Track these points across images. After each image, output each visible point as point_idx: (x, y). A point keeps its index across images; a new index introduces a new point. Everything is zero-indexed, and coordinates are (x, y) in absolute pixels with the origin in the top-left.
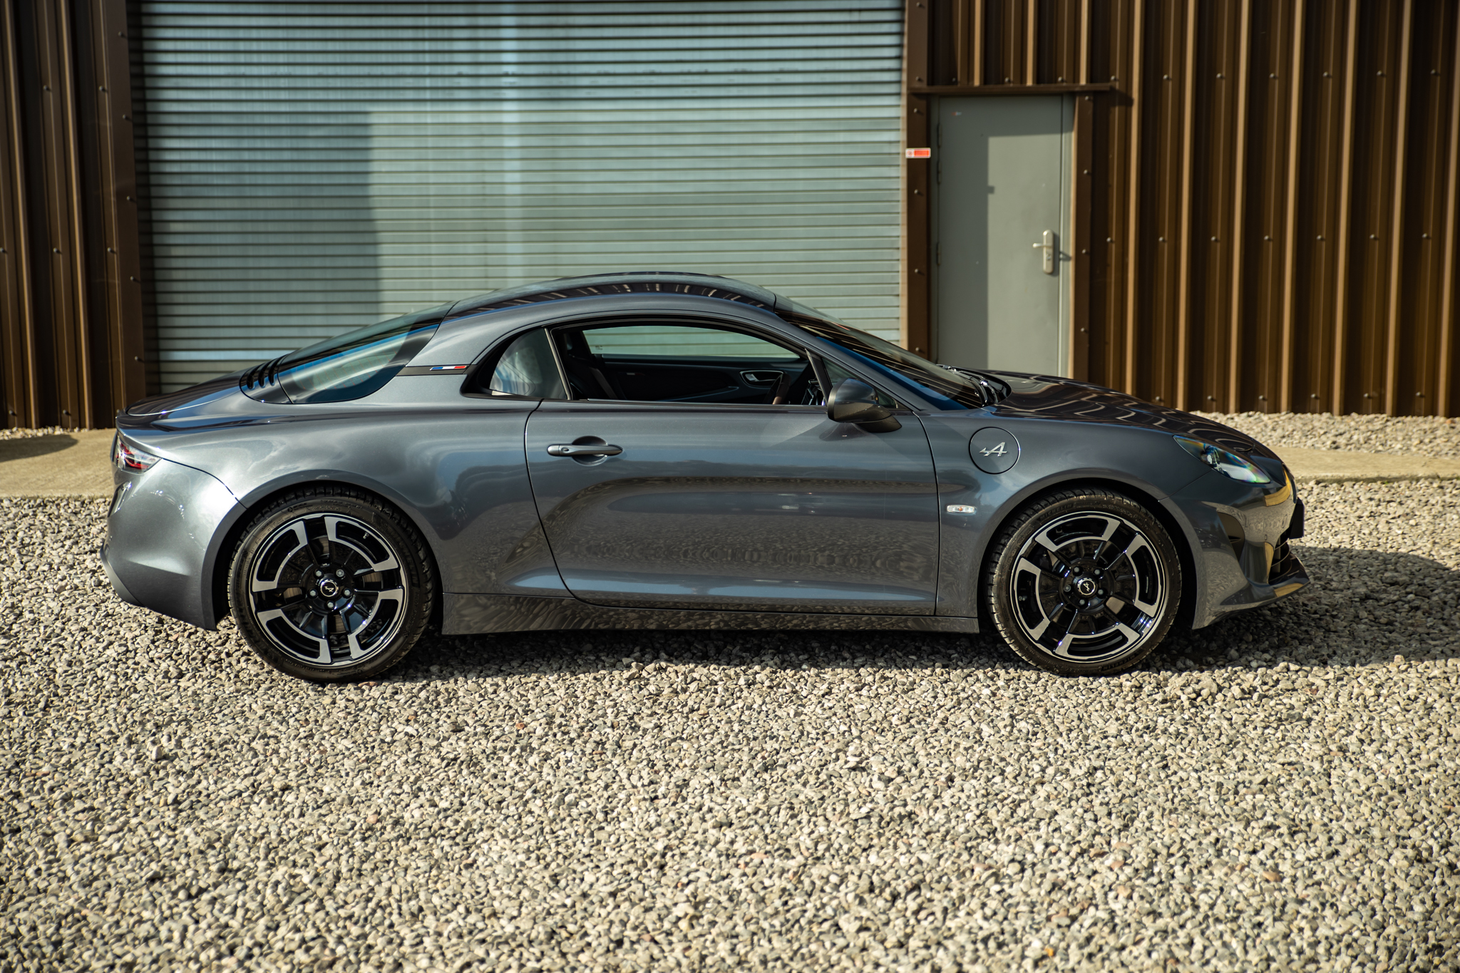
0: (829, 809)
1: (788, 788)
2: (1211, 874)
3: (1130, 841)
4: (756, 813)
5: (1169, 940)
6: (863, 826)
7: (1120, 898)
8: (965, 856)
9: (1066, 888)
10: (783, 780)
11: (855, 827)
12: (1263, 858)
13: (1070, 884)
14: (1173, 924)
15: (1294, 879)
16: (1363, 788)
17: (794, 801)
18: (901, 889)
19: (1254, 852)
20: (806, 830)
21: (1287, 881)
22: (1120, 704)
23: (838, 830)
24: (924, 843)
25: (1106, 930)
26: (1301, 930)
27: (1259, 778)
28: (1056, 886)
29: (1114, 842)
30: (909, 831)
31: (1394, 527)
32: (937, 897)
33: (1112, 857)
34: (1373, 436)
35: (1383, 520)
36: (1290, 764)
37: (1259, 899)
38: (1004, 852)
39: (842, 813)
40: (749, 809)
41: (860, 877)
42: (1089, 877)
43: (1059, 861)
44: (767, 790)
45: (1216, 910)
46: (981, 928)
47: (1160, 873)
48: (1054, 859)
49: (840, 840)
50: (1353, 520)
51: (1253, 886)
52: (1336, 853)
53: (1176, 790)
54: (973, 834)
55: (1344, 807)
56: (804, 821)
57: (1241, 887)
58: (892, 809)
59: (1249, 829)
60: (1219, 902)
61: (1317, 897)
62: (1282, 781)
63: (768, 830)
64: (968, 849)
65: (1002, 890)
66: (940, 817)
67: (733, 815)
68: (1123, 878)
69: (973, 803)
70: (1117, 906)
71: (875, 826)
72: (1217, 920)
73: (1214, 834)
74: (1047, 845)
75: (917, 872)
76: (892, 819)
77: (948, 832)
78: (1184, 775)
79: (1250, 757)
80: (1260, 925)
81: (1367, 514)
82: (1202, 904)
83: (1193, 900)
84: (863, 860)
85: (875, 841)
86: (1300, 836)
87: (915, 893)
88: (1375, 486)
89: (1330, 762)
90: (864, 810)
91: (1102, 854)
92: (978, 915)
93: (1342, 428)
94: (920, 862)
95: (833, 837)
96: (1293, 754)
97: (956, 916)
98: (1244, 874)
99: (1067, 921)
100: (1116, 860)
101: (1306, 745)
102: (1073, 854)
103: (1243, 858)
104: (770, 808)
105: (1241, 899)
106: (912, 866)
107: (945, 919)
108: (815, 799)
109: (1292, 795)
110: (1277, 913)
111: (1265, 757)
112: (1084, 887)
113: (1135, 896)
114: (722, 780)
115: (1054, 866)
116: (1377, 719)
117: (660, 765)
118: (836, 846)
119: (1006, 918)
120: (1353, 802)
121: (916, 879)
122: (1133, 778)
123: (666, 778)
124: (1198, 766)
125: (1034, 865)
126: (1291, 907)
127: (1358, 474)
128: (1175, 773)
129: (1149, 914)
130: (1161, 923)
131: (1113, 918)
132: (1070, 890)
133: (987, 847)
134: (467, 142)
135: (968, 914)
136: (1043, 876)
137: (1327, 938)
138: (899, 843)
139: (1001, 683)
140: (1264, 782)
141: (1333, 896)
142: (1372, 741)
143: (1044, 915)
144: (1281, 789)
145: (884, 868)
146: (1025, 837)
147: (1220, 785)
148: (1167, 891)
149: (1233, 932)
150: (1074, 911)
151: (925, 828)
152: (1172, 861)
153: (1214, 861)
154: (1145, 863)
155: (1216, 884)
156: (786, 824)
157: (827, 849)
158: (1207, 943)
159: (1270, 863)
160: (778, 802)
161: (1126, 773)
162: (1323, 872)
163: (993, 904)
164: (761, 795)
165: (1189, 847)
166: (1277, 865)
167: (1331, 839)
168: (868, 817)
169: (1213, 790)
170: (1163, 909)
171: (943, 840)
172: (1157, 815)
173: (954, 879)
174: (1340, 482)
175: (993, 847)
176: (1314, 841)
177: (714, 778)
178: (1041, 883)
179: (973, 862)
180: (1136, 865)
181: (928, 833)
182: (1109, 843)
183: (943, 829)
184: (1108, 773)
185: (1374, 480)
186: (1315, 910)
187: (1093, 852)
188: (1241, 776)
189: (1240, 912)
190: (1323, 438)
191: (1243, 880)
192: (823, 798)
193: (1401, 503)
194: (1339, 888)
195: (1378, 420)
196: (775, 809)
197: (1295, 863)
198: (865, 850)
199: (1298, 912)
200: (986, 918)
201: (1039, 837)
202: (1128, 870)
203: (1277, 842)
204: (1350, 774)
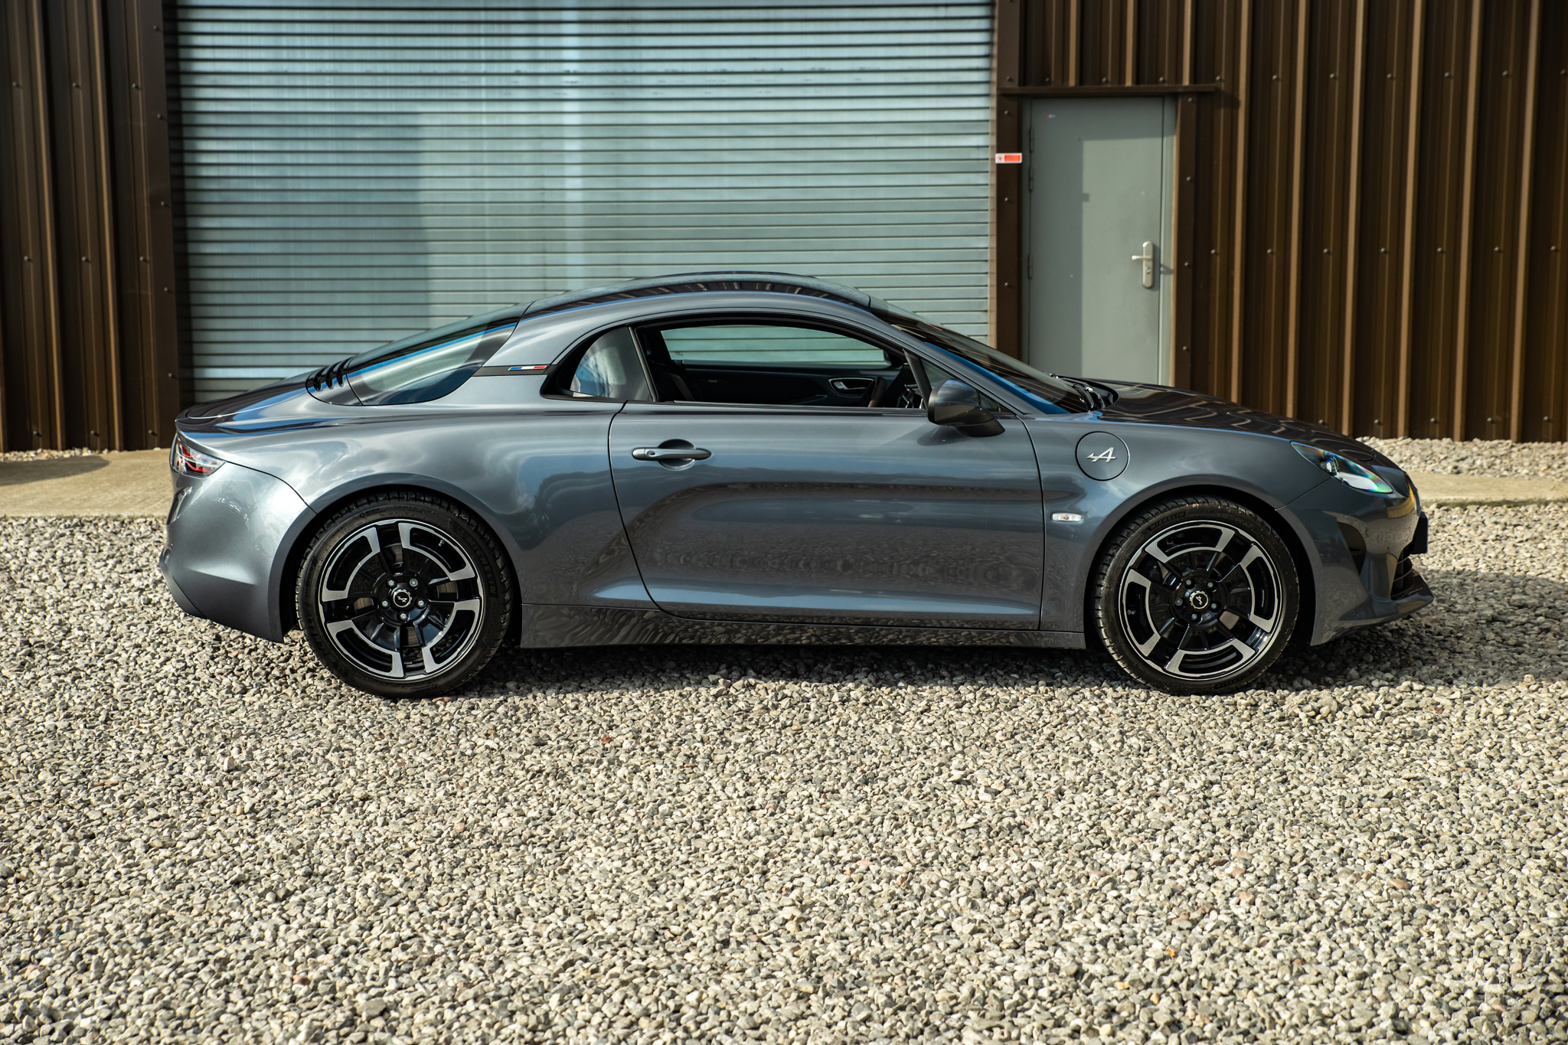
0: (935, 820)
1: (890, 800)
2: (1336, 881)
3: (1250, 851)
4: (858, 823)
5: (1295, 943)
6: (971, 835)
7: (1242, 903)
8: (1079, 864)
9: (1186, 894)
10: (884, 793)
11: (963, 837)
12: (1390, 867)
13: (1190, 890)
14: (1298, 927)
15: (1423, 887)
16: (1494, 802)
17: (898, 812)
18: (1015, 894)
19: (1380, 862)
20: (912, 840)
21: (1416, 888)
22: (1235, 721)
23: (945, 839)
24: (1036, 852)
25: (1229, 932)
26: (1431, 934)
27: (1384, 792)
28: (1173, 893)
29: (1234, 851)
30: (1020, 841)
31: (1522, 551)
32: (1052, 901)
33: (1233, 864)
34: (1498, 461)
35: (1510, 543)
36: (1415, 779)
37: (1388, 904)
38: (1121, 860)
39: (948, 823)
40: (852, 819)
41: (971, 883)
42: (1209, 884)
43: (1178, 869)
44: (869, 802)
45: (1342, 915)
46: (1099, 931)
47: (1283, 880)
48: (1172, 867)
49: (948, 848)
50: (1478, 543)
51: (1380, 893)
52: (1467, 862)
53: (1297, 804)
54: (1086, 843)
55: (1473, 820)
56: (910, 831)
57: (1367, 894)
58: (1000, 819)
59: (1375, 841)
60: (1345, 907)
61: (1447, 903)
62: (1408, 795)
63: (872, 839)
64: (1083, 858)
65: (1119, 896)
66: (1051, 827)
67: (834, 825)
68: (1244, 884)
69: (1085, 815)
70: (1239, 911)
71: (984, 836)
72: (1344, 924)
73: (1338, 844)
74: (1164, 854)
75: (1030, 879)
76: (1001, 829)
77: (1060, 842)
78: (1305, 789)
79: (1374, 772)
80: (1388, 929)
81: (1493, 537)
82: (1327, 909)
83: (1317, 905)
84: (973, 867)
85: (985, 849)
86: (1428, 847)
87: (1029, 898)
88: (1501, 510)
89: (1458, 777)
90: (972, 821)
91: (1221, 863)
92: (1096, 918)
93: (1464, 453)
94: (1033, 869)
95: (941, 846)
96: (1419, 770)
97: (1073, 920)
98: (1370, 882)
99: (1189, 925)
100: (1236, 868)
101: (1432, 761)
102: (1192, 862)
103: (1369, 867)
104: (873, 818)
105: (1368, 905)
106: (1024, 873)
107: (1061, 922)
108: (920, 810)
109: (1419, 808)
110: (1406, 918)
111: (1390, 773)
112: (1204, 893)
113: (1258, 901)
114: (821, 792)
115: (1173, 873)
116: (1507, 736)
117: (754, 778)
118: (945, 853)
119: (1124, 922)
120: (1482, 815)
121: (1029, 884)
122: (1251, 792)
123: (762, 790)
124: (1319, 781)
125: (1151, 872)
126: (1420, 913)
127: (1482, 497)
128: (1296, 787)
129: (1272, 918)
130: (1285, 927)
131: (1235, 922)
132: (1190, 896)
133: (1101, 856)
134: (525, 146)
135: (1085, 917)
136: (1161, 883)
137: (1458, 941)
138: (1010, 852)
139: (1109, 701)
140: (1389, 796)
141: (1464, 903)
142: (1502, 758)
143: (1164, 919)
144: (1407, 803)
145: (996, 874)
146: (1140, 846)
147: (1343, 798)
148: (1291, 897)
149: (1361, 935)
150: (1195, 915)
151: (1036, 838)
152: (1295, 869)
153: (1339, 870)
154: (1267, 871)
155: (1341, 890)
156: (890, 833)
157: (936, 857)
158: (1334, 945)
159: (1397, 871)
160: (881, 813)
161: (1244, 787)
162: (1453, 880)
163: (1110, 909)
164: (863, 806)
165: (1312, 856)
166: (1404, 874)
167: (1460, 849)
168: (976, 827)
169: (1335, 803)
170: (1287, 914)
171: (1056, 849)
172: (1278, 826)
173: (1068, 885)
174: (1463, 506)
175: (1107, 856)
176: (1443, 852)
177: (812, 789)
178: (1160, 889)
179: (1088, 869)
180: (1258, 873)
181: (1039, 843)
182: (1228, 853)
183: (1054, 839)
184: (1225, 787)
185: (1499, 504)
186: (1446, 915)
187: (1212, 860)
188: (1364, 790)
189: (1368, 917)
190: (1444, 463)
191: (1369, 888)
192: (927, 810)
193: (1528, 527)
194: (1469, 896)
195: (1503, 446)
196: (878, 820)
197: (1423, 873)
198: (974, 858)
199: (1428, 918)
200: (1103, 922)
201: (1155, 847)
202: (1250, 878)
203: (1405, 853)
204: (1479, 789)
